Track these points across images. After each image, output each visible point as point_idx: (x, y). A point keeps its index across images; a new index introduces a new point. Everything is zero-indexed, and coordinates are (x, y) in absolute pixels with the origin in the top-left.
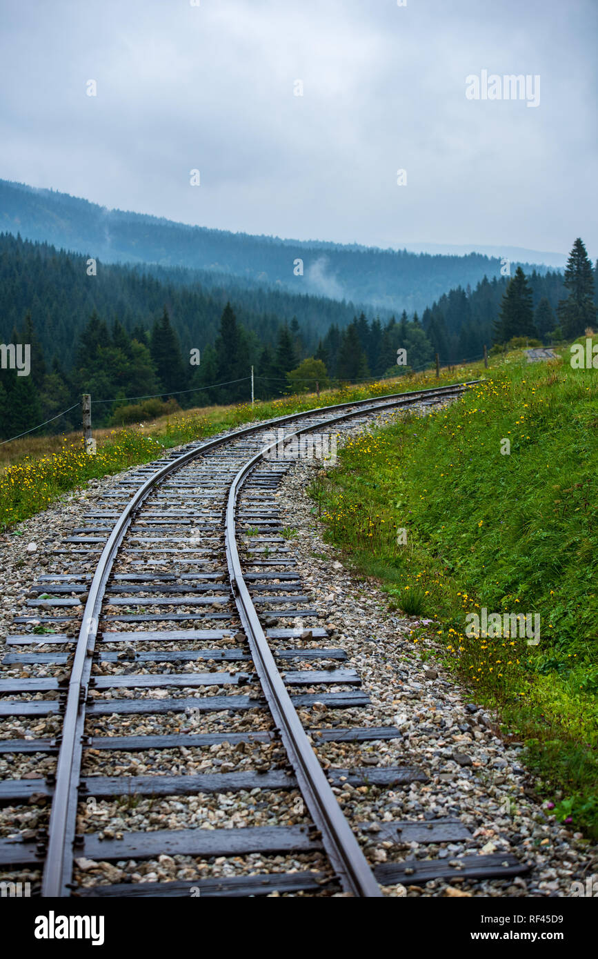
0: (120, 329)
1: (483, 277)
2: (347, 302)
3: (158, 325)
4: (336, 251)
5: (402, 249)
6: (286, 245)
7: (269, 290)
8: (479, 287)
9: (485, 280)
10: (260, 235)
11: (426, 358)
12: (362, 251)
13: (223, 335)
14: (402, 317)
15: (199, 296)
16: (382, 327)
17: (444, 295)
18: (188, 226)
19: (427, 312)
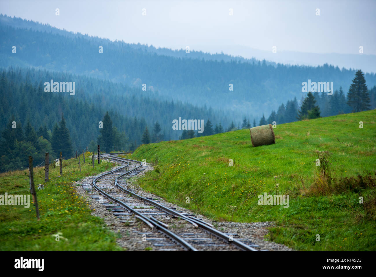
0: (31, 129)
3: (57, 127)
6: (159, 54)
10: (136, 43)
13: (103, 134)
15: (83, 103)
17: (283, 105)
18: (70, 33)
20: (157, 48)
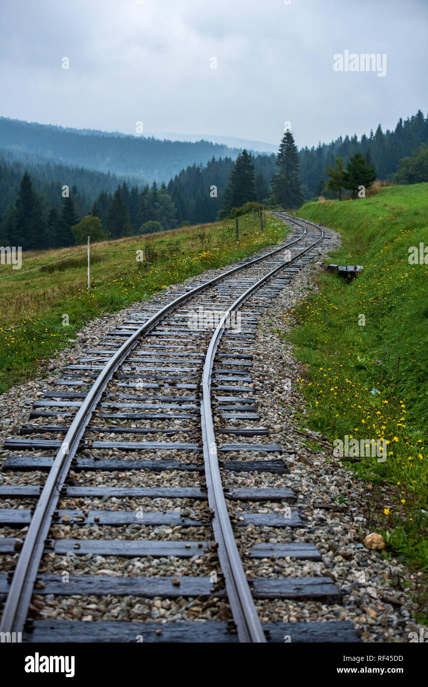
1: (212, 157)
2: (111, 174)
4: (103, 137)
5: (151, 137)
6: (67, 132)
7: (54, 164)
8: (209, 164)
9: (214, 159)
10: (48, 124)
11: (172, 216)
12: (122, 137)
13: (21, 196)
14: (153, 185)
15: (3, 167)
16: (139, 192)
17: (183, 170)
19: (171, 182)
20: (65, 127)
